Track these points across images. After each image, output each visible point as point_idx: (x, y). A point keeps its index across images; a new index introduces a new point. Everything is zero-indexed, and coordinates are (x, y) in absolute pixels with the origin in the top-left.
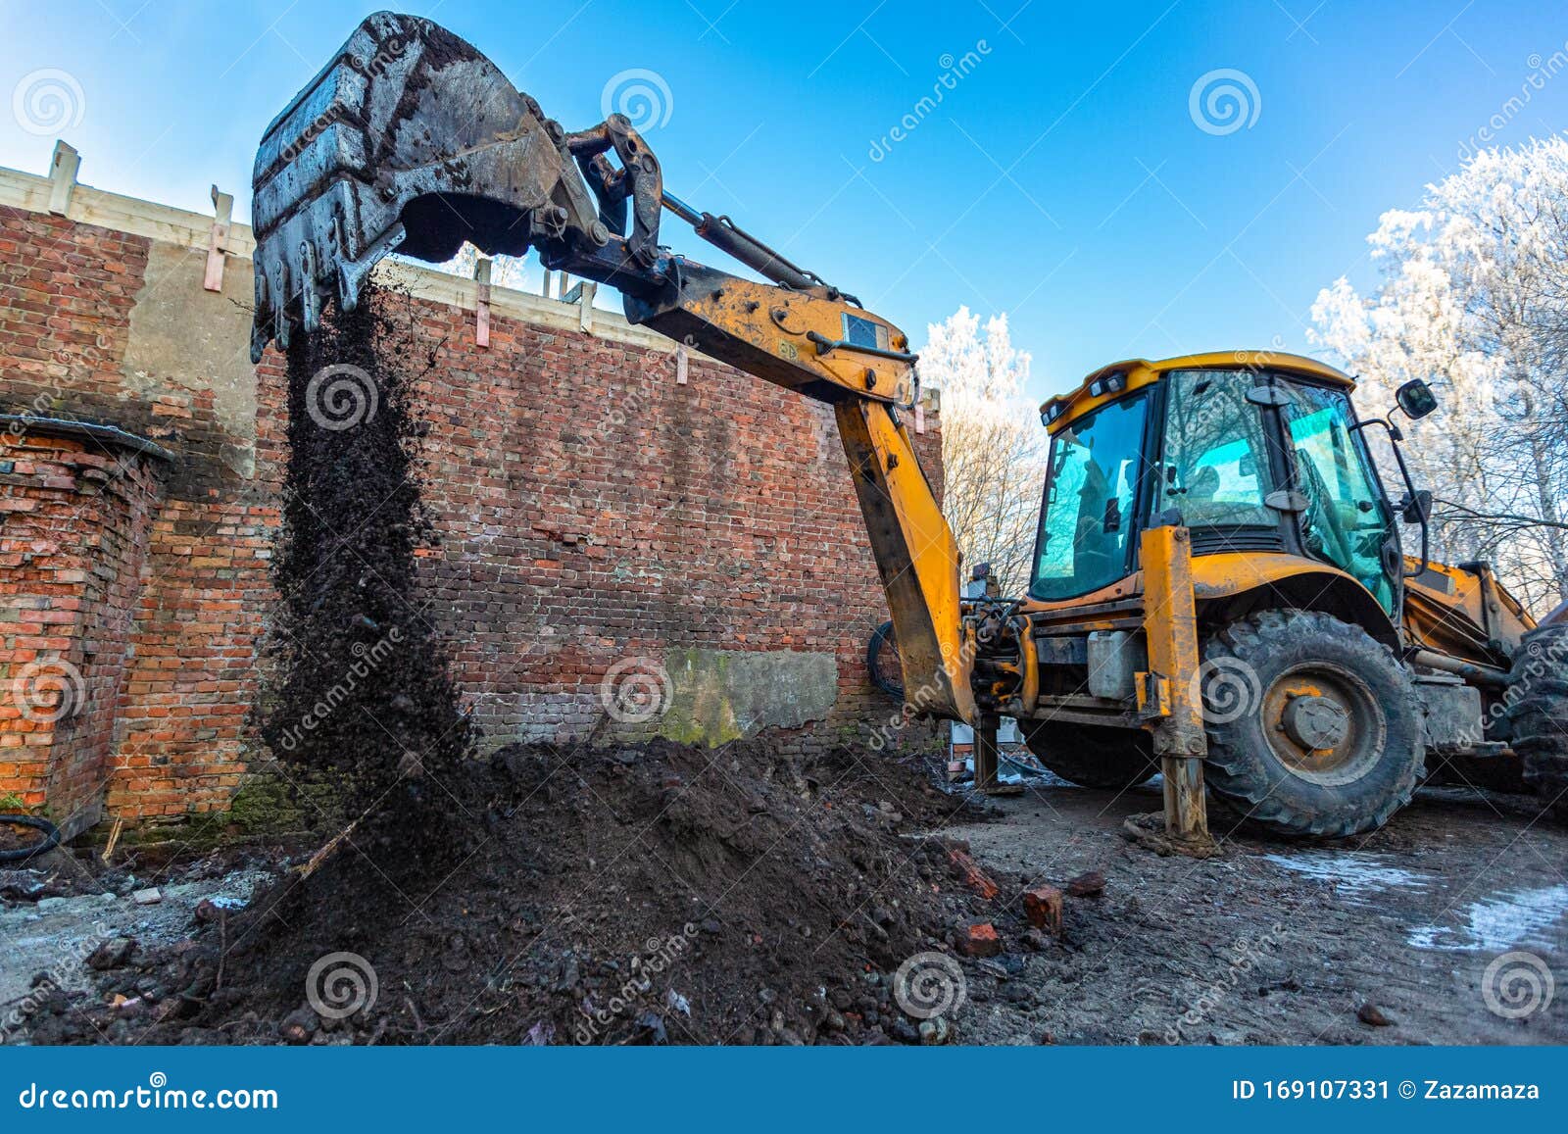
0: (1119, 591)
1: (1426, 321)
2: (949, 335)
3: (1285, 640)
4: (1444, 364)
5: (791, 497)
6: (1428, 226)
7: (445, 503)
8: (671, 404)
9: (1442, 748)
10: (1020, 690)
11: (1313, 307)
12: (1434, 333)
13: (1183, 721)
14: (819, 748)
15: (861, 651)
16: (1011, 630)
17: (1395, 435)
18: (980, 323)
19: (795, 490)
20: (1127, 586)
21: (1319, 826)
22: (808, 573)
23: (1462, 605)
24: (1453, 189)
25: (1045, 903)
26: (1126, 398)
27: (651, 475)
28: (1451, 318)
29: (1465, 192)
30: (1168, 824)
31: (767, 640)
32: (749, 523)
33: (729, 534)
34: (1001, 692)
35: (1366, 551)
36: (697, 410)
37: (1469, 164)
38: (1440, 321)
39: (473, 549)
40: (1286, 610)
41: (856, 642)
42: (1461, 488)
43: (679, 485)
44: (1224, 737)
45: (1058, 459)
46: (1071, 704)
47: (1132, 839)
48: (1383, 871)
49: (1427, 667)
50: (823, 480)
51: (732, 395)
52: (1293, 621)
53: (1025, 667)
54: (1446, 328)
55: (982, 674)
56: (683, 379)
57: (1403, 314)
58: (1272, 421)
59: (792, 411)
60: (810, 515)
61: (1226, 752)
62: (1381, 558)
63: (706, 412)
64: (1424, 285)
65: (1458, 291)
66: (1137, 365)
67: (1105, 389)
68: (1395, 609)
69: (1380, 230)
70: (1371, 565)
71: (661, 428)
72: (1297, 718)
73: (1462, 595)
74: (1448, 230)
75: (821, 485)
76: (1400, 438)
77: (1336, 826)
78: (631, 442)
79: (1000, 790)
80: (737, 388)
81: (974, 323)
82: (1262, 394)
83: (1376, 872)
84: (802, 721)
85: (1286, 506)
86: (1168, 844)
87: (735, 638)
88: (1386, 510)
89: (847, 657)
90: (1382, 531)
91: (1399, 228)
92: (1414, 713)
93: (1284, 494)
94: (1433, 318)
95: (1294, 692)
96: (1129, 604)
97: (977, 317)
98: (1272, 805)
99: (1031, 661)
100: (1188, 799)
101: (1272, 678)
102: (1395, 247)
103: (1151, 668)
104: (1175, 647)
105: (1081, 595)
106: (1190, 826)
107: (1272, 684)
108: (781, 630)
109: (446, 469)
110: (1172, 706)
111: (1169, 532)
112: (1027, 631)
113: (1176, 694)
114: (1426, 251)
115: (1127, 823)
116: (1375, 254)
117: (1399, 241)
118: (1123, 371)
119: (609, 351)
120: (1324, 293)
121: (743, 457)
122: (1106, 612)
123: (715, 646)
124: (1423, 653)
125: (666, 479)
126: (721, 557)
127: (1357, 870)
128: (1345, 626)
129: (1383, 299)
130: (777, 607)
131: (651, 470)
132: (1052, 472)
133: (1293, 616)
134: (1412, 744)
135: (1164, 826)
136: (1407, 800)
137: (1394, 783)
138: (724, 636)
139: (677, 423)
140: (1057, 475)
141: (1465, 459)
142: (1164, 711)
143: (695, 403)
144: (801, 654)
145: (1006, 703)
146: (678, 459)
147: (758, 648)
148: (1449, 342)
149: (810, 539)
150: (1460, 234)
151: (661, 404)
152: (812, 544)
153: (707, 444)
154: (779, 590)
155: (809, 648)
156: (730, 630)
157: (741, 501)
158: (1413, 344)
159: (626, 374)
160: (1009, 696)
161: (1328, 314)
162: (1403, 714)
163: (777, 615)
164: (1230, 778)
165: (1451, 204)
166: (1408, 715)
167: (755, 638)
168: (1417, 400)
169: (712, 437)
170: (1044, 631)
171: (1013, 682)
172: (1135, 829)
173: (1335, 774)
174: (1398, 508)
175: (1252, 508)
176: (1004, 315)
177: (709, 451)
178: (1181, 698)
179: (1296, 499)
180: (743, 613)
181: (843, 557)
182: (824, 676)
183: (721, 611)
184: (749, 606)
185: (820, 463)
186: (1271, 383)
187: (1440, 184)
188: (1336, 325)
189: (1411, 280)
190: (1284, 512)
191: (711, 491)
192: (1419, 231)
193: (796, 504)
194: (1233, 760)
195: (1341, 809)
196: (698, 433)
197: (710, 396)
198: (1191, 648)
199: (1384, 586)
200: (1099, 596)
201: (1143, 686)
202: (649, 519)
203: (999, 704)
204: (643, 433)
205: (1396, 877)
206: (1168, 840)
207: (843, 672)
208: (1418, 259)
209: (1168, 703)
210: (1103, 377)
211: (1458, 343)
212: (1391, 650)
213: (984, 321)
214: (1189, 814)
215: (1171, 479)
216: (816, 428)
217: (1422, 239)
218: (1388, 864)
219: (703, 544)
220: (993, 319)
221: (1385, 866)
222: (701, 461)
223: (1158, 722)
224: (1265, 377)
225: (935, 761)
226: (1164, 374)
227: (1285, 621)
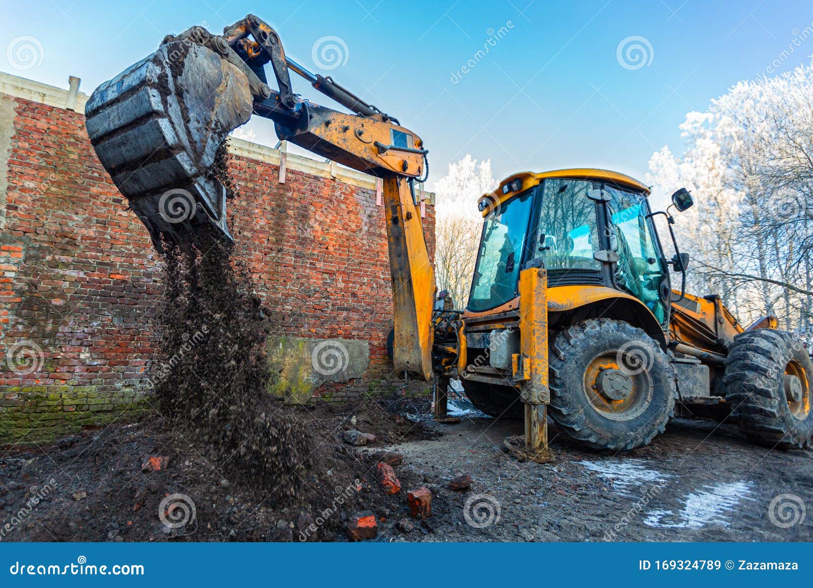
0: (510, 306)
1: (707, 171)
2: (459, 170)
3: (599, 337)
4: (715, 195)
5: (345, 251)
6: (710, 121)
7: (131, 247)
8: (275, 195)
9: (686, 400)
10: (456, 363)
11: (650, 162)
12: (711, 178)
13: (536, 382)
14: (357, 394)
15: (383, 340)
16: (453, 329)
17: (671, 220)
18: (476, 164)
19: (348, 247)
20: (514, 303)
21: (612, 444)
22: (354, 295)
23: (704, 319)
24: (725, 102)
25: (418, 499)
26: (522, 195)
27: (261, 236)
28: (719, 170)
29: (730, 104)
30: (526, 442)
31: (328, 332)
32: (321, 265)
33: (308, 271)
34: (447, 364)
35: (650, 287)
36: (291, 199)
37: (733, 89)
38: (714, 172)
39: (148, 275)
40: (602, 319)
41: (381, 334)
42: (721, 260)
43: (278, 242)
44: (562, 392)
45: (488, 231)
46: (482, 371)
47: (506, 451)
48: (645, 471)
49: (681, 354)
50: (365, 242)
51: (312, 191)
52: (604, 326)
53: (459, 351)
54: (716, 176)
55: (437, 354)
56: (282, 180)
57: (695, 167)
58: (601, 210)
59: (348, 202)
60: (356, 261)
61: (562, 401)
62: (659, 291)
63: (296, 200)
64: (707, 152)
65: (724, 156)
66: (528, 176)
67: (511, 189)
68: (665, 320)
69: (686, 122)
70: (653, 295)
71: (269, 208)
72: (603, 381)
73: (704, 313)
74: (721, 123)
75: (363, 245)
76: (673, 223)
77: (622, 444)
78: (249, 215)
79: (446, 420)
80: (316, 187)
81: (473, 164)
82: (596, 194)
83: (641, 472)
84: (347, 379)
85: (606, 259)
86: (525, 455)
87: (309, 331)
88: (663, 263)
89: (376, 343)
90: (660, 275)
91: (696, 122)
92: (669, 380)
93: (605, 252)
94: (711, 170)
95: (604, 366)
96: (515, 313)
97: (475, 161)
98: (587, 432)
99: (463, 346)
100: (537, 429)
101: (591, 358)
102: (693, 132)
103: (522, 351)
104: (535, 339)
105: (492, 309)
106: (537, 444)
107: (591, 362)
108: (337, 327)
109: (131, 227)
110: (531, 374)
111: (535, 271)
112: (462, 329)
113: (534, 367)
114: (709, 134)
115: (505, 442)
116: (683, 135)
117: (695, 128)
118: (520, 179)
119: (238, 162)
120: (656, 154)
121: (317, 227)
122: (503, 319)
123: (297, 335)
124: (680, 346)
125: (271, 238)
126: (302, 284)
127: (631, 471)
128: (634, 328)
129: (686, 159)
130: (335, 314)
131: (261, 232)
132: (484, 238)
133: (604, 322)
134: (667, 397)
135: (524, 444)
136: (663, 429)
137: (656, 420)
138: (302, 330)
139: (278, 206)
140: (487, 240)
141: (723, 246)
142: (526, 376)
143: (290, 194)
144: (348, 340)
145: (449, 370)
146: (278, 227)
147: (322, 337)
148: (718, 183)
149: (356, 275)
150: (728, 126)
151: (269, 194)
152: (357, 278)
153: (296, 218)
154: (336, 304)
155: (353, 337)
156: (306, 326)
157: (316, 252)
158: (699, 184)
159: (248, 176)
160: (450, 366)
161: (657, 166)
162: (663, 380)
163: (335, 318)
164: (564, 416)
165: (723, 110)
166: (666, 381)
167: (321, 331)
168: (683, 200)
169: (299, 214)
170: (471, 329)
171: (453, 358)
172: (508, 445)
173: (624, 414)
174: (670, 263)
175: (587, 260)
176: (489, 160)
177: (298, 223)
178: (536, 369)
179: (611, 255)
180: (315, 317)
181: (375, 286)
182: (361, 353)
183: (301, 315)
184: (318, 313)
185: (363, 232)
186: (602, 187)
187: (717, 99)
188: (661, 171)
189: (700, 149)
190: (604, 263)
191: (297, 246)
192: (706, 124)
193: (348, 255)
194: (565, 406)
195: (626, 434)
196: (291, 212)
197: (299, 191)
198: (543, 340)
199: (660, 306)
200: (500, 309)
201: (516, 362)
202: (260, 261)
203: (445, 371)
204: (257, 211)
205: (651, 475)
206: (525, 452)
207: (372, 351)
208: (704, 138)
209: (529, 372)
210: (509, 182)
211: (722, 184)
212: (658, 343)
213: (479, 163)
214: (537, 438)
215: (542, 241)
216: (362, 212)
217: (707, 128)
218: (649, 467)
219: (292, 276)
220: (483, 163)
221: (647, 468)
222: (292, 229)
223: (523, 383)
224: (599, 184)
225: (424, 401)
226: (542, 181)
227: (600, 325)
